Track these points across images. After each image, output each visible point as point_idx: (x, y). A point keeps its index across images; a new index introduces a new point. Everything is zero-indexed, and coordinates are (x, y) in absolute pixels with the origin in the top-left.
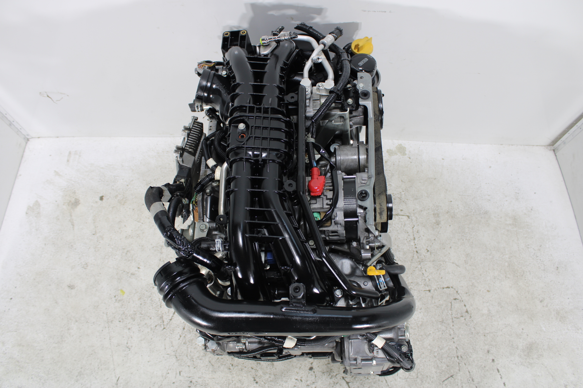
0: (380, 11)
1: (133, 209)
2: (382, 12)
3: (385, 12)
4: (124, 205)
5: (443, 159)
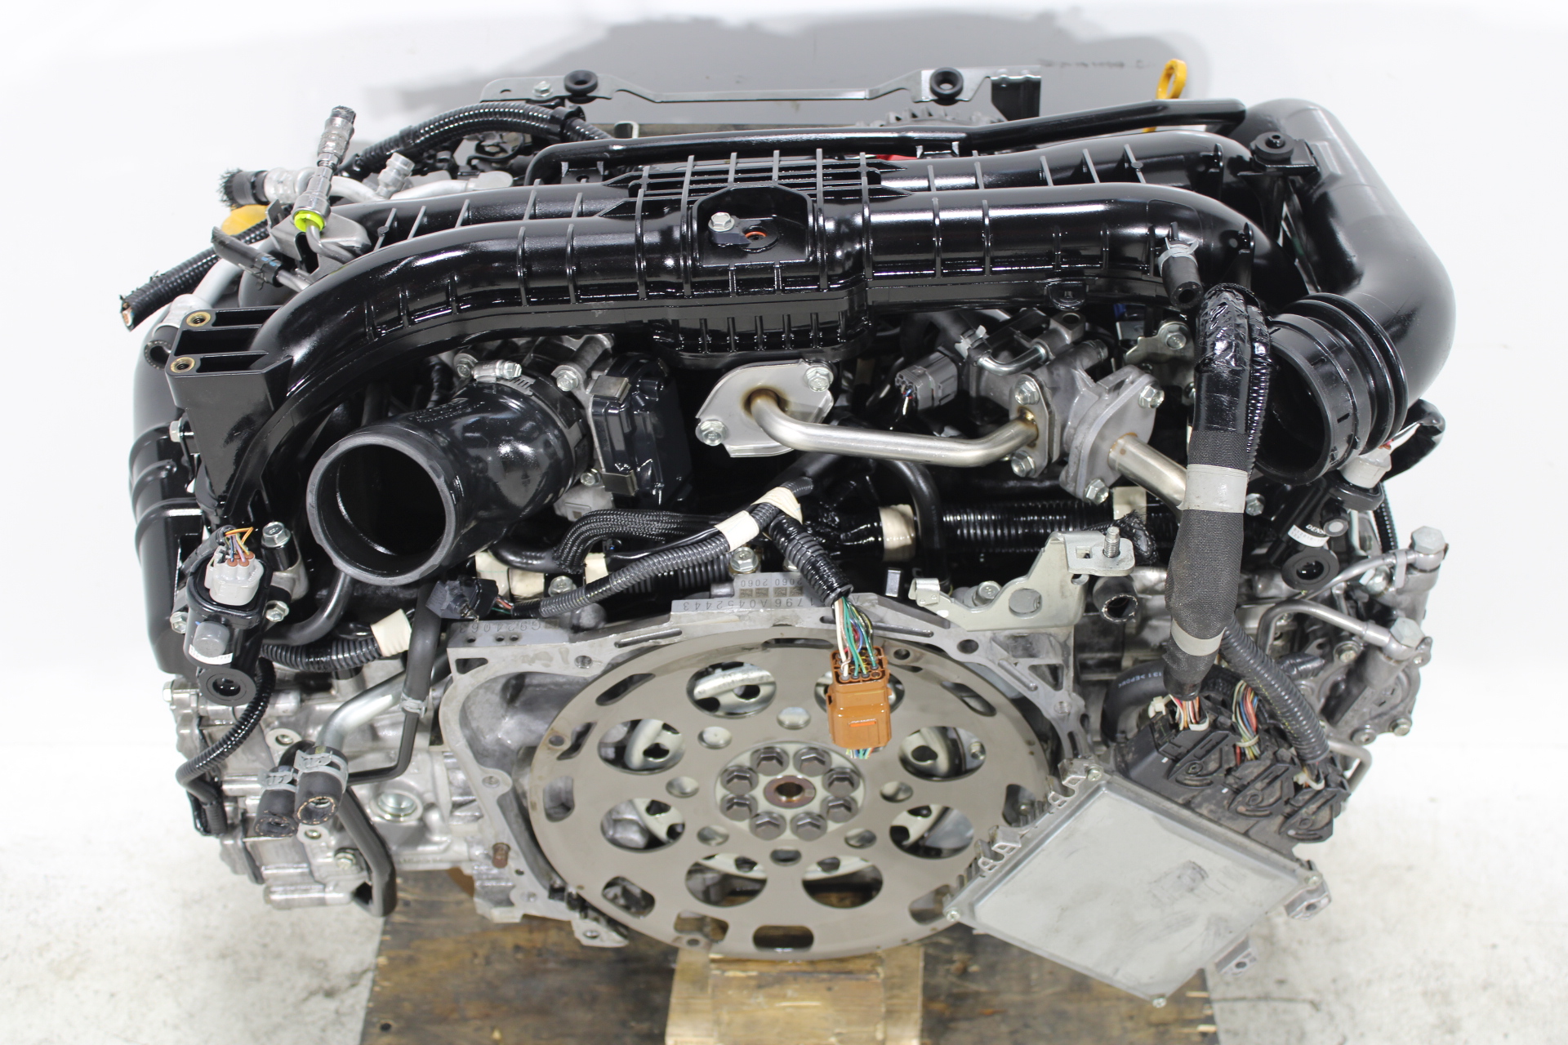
0: (1101, 64)
1: (112, 995)
2: (1110, 65)
3: (1121, 65)
4: (71, 978)
5: (1432, 800)
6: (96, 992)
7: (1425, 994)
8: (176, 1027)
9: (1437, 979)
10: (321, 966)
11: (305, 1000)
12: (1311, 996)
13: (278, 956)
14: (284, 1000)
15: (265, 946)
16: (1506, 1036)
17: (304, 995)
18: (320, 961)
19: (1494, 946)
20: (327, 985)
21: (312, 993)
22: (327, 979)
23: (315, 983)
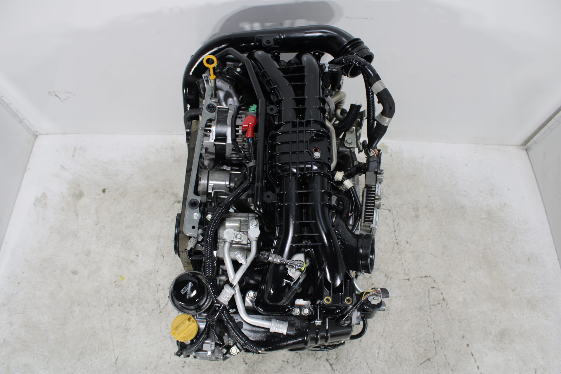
0: (362, 18)
1: (133, 201)
2: (364, 18)
4: (124, 197)
5: (422, 157)
6: (130, 201)
7: (413, 208)
8: (147, 210)
9: (416, 205)
10: (176, 195)
11: (174, 203)
12: (389, 208)
13: (167, 192)
14: (169, 204)
15: (164, 189)
16: (428, 219)
17: (173, 202)
18: (176, 194)
19: (430, 197)
20: (178, 200)
21: (175, 202)
22: (178, 198)
23: (176, 199)
